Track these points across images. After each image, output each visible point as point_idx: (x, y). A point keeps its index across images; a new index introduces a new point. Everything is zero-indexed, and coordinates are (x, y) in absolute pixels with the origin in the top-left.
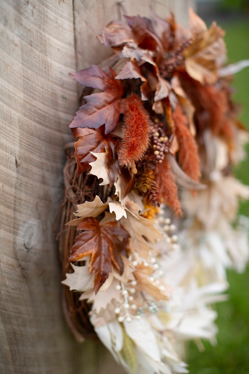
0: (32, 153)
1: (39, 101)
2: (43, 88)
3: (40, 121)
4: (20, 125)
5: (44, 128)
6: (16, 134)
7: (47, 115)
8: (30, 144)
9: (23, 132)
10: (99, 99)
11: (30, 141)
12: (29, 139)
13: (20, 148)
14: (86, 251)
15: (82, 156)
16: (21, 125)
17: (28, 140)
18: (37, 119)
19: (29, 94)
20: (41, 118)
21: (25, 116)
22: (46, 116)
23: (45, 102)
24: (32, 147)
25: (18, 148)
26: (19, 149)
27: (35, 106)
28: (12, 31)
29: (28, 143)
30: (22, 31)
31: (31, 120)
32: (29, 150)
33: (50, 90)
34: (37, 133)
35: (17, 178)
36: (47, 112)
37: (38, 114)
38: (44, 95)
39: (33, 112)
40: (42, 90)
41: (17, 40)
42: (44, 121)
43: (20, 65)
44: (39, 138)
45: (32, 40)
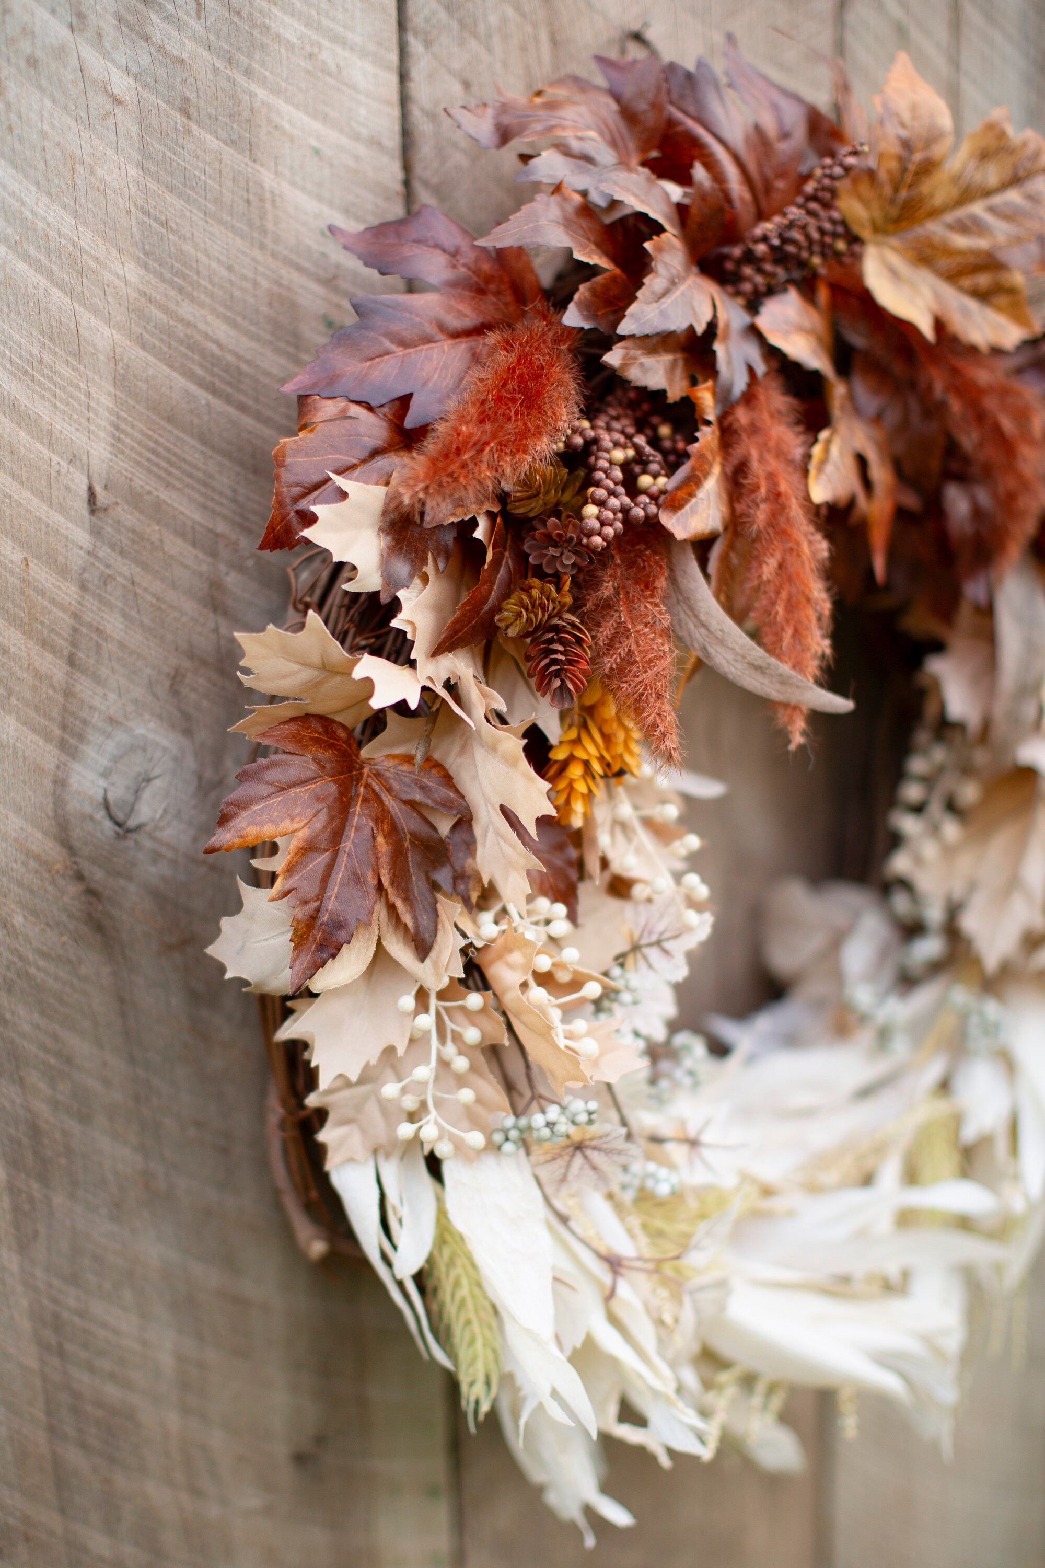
0: (168, 485)
1: (213, 311)
2: (230, 268)
3: (213, 383)
4: (116, 370)
5: (230, 410)
6: (98, 399)
7: (244, 367)
8: (160, 450)
9: (129, 401)
10: (410, 313)
11: (161, 440)
12: (155, 431)
13: (111, 453)
14: (272, 822)
15: (302, 486)
16: (122, 371)
17: (150, 433)
18: (199, 371)
19: (168, 275)
20: (216, 370)
21: (143, 346)
22: (240, 372)
23: (239, 320)
24: (169, 462)
25: (105, 449)
26: (109, 456)
27: (188, 324)
28: (105, 54)
29: (151, 445)
30: (145, 60)
31: (171, 366)
32: (155, 469)
33: (264, 283)
34: (196, 421)
35: (89, 553)
36: (249, 357)
37: (203, 353)
38: (237, 293)
39: (181, 342)
40: (225, 273)
41: (121, 84)
42: (229, 384)
43: (133, 172)
44: (203, 439)
45: (192, 96)
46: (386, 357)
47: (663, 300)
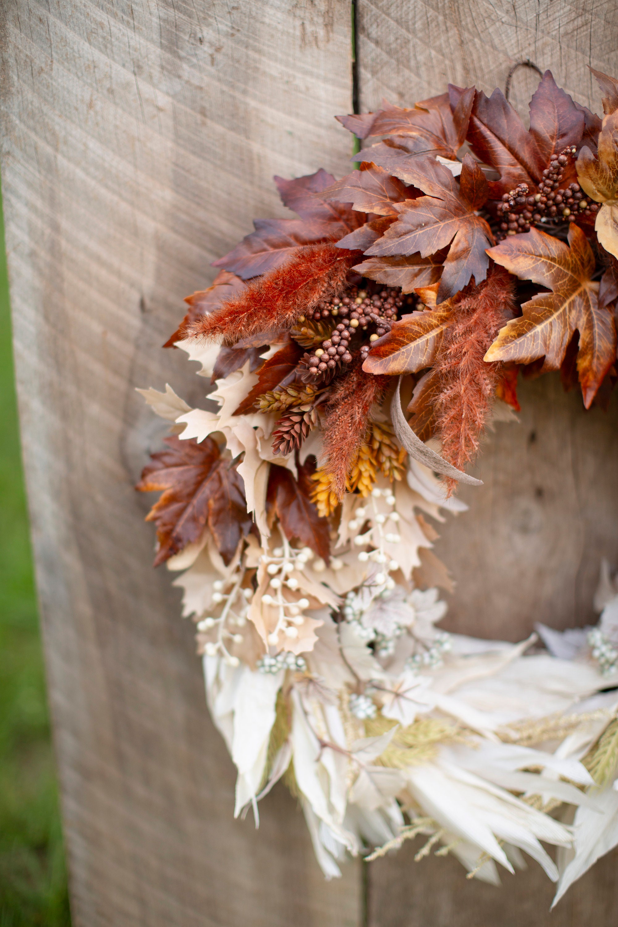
1: (219, 215)
2: (230, 194)
4: (158, 243)
6: (148, 257)
9: (167, 259)
13: (155, 284)
16: (162, 244)
17: (179, 275)
19: (191, 197)
21: (175, 232)
23: (236, 220)
25: (151, 282)
27: (202, 222)
31: (192, 242)
33: (252, 202)
35: (140, 331)
37: (212, 237)
38: (235, 207)
39: (198, 231)
40: (226, 196)
46: (263, 253)
47: (404, 237)
